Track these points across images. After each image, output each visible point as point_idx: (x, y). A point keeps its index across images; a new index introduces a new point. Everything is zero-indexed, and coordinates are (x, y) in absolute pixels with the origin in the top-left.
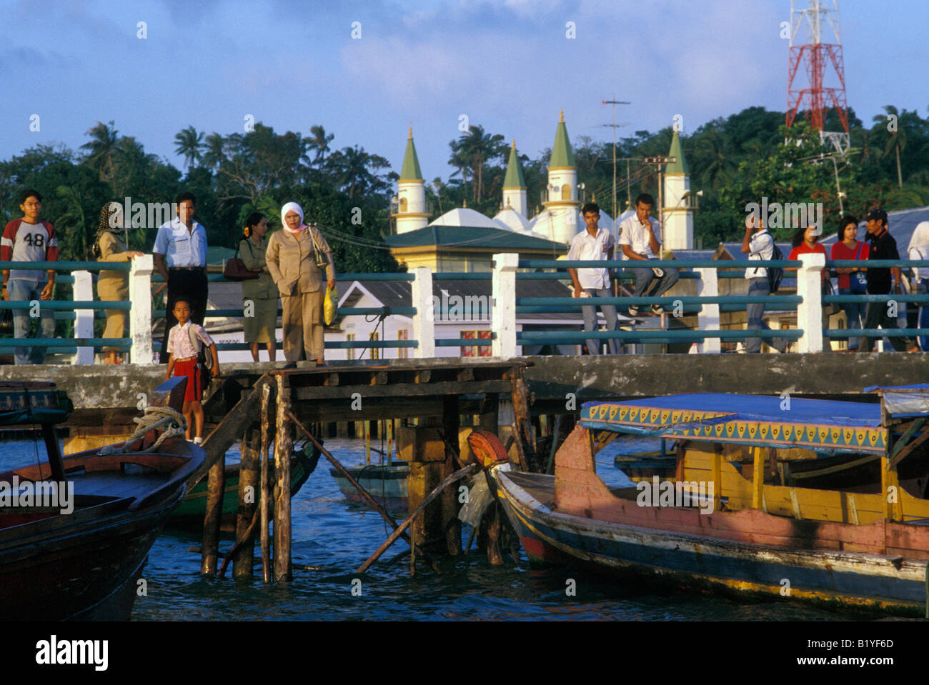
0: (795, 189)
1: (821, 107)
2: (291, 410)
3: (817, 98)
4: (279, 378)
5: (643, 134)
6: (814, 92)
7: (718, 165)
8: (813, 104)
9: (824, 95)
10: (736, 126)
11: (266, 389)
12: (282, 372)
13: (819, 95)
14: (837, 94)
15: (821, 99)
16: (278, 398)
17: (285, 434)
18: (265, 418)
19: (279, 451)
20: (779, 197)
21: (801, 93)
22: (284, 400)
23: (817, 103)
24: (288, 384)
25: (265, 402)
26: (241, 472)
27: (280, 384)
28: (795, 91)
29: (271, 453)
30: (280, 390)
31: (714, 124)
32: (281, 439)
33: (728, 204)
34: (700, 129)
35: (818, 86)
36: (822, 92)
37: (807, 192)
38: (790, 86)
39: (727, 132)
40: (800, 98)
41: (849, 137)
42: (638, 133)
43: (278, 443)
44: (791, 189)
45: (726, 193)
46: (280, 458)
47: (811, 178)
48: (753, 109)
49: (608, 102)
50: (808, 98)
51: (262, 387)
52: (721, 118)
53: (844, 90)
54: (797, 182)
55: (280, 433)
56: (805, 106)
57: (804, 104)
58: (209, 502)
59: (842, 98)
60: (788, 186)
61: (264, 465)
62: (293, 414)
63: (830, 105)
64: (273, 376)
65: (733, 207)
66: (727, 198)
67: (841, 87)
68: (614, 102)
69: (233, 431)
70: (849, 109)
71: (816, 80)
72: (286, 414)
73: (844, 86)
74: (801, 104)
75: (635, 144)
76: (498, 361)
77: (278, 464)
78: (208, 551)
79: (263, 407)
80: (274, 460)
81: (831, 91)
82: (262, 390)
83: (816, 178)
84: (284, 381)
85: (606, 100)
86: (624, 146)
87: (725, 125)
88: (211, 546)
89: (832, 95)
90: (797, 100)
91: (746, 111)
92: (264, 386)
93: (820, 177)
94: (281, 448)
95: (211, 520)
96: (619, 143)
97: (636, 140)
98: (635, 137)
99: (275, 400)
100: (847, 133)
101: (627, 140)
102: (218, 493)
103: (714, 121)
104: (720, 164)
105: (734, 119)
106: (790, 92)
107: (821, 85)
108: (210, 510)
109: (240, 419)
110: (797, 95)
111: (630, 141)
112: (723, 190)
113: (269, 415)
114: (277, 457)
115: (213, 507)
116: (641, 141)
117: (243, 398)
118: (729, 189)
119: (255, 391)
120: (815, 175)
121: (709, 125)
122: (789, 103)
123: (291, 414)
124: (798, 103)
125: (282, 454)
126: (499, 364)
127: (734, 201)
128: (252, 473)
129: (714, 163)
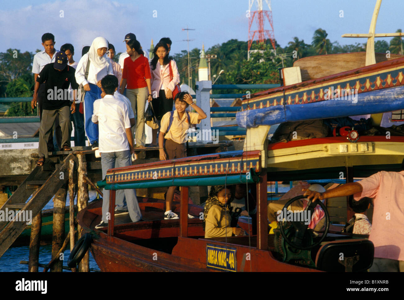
0: (260, 73)
1: (263, 38)
2: (87, 176)
3: (261, 34)
4: (79, 156)
5: (185, 51)
6: (260, 32)
7: (218, 64)
8: (260, 37)
9: (265, 33)
10: (225, 47)
11: (71, 163)
12: (81, 152)
13: (262, 33)
14: (270, 32)
15: (263, 35)
16: (79, 169)
17: (84, 191)
18: (71, 181)
19: (80, 202)
20: (254, 76)
21: (255, 32)
22: (83, 170)
23: (261, 36)
24: (85, 160)
25: (71, 171)
26: (54, 214)
27: (80, 160)
28: (252, 32)
29: (75, 203)
30: (80, 163)
31: (216, 47)
32: (81, 194)
33: (231, 79)
34: (209, 49)
35: (262, 29)
36: (263, 32)
37: (266, 74)
38: (250, 29)
39: (222, 50)
40: (254, 35)
41: (275, 51)
42: (182, 51)
43: (80, 197)
44: (259, 73)
45: (229, 75)
46: (81, 206)
47: (267, 67)
48: (232, 40)
49: (185, 29)
50: (257, 34)
51: (69, 162)
52: (218, 44)
53: (273, 31)
54: (261, 70)
55: (81, 191)
56: (256, 39)
57: (256, 37)
58: (32, 233)
59: (272, 34)
60: (257, 71)
61: (72, 211)
62: (89, 178)
63: (267, 37)
64: (75, 155)
65: (233, 80)
66: (230, 77)
67: (272, 29)
68: (188, 29)
69: (52, 189)
70: (274, 40)
71: (261, 26)
72: (84, 178)
73: (273, 29)
74: (255, 37)
75: (181, 56)
76: (201, 144)
77: (80, 210)
78: (32, 263)
79: (70, 175)
80: (77, 208)
81: (267, 31)
82: (69, 164)
83: (269, 67)
84: (83, 158)
85: (184, 29)
86: (176, 57)
87: (220, 47)
88: (34, 260)
89: (268, 33)
90: (253, 35)
91: (229, 41)
92: (70, 161)
93: (271, 67)
94: (82, 200)
95: (34, 244)
96: (174, 56)
97: (181, 54)
98: (181, 53)
99: (77, 170)
100: (275, 50)
101: (177, 54)
102: (38, 228)
103: (216, 46)
104: (220, 64)
105: (224, 44)
106: (249, 32)
107: (263, 28)
108: (33, 239)
109: (55, 182)
110: (252, 34)
111: (179, 55)
112: (228, 73)
113: (73, 179)
114: (79, 205)
115: (34, 236)
116: (183, 55)
117: (57, 169)
118: (231, 73)
119: (65, 164)
120: (269, 66)
121: (213, 47)
122: (249, 37)
123: (87, 178)
124: (253, 37)
125: (82, 204)
126: (201, 146)
127: (233, 78)
128: (61, 215)
129: (217, 63)
